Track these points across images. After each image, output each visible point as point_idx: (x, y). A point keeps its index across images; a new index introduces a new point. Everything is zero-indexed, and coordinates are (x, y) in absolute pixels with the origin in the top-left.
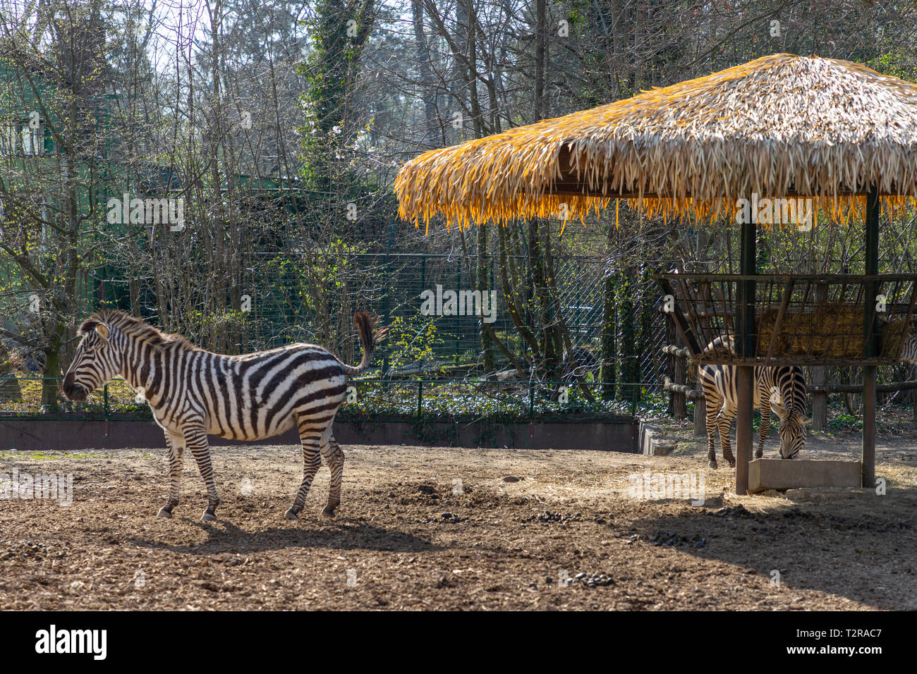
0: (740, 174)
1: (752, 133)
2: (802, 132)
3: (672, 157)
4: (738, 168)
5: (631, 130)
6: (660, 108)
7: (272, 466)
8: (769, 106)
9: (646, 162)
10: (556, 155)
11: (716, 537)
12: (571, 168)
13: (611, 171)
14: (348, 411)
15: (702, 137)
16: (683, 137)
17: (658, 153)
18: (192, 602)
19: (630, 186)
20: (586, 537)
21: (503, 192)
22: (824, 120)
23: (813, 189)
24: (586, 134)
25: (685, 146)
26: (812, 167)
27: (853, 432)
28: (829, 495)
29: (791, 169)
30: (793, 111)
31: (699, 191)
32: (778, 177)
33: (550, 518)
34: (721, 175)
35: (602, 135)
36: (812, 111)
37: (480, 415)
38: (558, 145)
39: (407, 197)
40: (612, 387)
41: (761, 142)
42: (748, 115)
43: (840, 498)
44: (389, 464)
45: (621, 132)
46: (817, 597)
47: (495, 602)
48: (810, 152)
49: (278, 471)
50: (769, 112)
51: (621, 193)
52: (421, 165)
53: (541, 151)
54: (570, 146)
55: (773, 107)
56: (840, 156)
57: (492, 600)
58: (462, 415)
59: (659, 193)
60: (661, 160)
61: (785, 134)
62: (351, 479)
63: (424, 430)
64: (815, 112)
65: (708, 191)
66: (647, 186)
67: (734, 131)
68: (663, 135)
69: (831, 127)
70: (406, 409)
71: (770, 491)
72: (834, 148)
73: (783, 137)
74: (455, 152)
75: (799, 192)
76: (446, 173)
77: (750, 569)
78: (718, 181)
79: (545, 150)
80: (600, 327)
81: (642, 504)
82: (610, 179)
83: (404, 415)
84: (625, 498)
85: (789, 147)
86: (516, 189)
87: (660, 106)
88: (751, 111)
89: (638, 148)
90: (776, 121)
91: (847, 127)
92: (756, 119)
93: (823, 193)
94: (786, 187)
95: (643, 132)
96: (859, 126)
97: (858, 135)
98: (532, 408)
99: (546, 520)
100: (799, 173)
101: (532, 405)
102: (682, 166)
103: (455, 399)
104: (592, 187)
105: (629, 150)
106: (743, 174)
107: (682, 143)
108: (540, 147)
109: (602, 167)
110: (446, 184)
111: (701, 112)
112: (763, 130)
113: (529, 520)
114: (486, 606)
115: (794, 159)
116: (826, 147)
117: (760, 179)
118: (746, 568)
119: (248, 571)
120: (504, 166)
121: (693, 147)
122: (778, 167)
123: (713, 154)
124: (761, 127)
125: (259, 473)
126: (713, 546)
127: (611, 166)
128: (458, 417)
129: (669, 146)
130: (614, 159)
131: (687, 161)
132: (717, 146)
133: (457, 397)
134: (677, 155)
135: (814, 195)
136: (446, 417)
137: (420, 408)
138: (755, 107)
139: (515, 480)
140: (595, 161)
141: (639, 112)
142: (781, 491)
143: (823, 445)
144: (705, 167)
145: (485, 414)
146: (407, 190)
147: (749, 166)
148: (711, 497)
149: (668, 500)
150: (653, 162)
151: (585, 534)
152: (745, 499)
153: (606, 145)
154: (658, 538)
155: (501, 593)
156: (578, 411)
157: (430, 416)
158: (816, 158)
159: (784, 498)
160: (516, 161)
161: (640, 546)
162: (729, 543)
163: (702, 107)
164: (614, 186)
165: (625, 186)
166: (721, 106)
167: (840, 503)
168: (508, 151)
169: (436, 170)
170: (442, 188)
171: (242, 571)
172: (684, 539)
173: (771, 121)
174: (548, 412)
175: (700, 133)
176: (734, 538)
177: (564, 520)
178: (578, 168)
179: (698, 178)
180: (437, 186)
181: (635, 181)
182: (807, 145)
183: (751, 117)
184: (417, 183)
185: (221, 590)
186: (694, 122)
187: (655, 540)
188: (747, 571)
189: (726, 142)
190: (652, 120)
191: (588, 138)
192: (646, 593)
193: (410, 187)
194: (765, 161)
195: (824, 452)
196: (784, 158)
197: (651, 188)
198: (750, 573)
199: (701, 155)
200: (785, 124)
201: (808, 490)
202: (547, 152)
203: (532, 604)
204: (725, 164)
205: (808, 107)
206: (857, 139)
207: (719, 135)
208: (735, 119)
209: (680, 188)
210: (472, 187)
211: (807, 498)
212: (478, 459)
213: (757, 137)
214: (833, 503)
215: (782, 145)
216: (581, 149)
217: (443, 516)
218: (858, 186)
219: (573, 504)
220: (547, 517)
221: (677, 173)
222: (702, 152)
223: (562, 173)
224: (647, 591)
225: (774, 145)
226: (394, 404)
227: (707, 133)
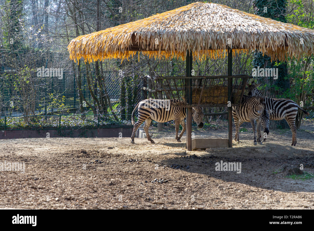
0: (193, 43)
1: (196, 29)
2: (213, 28)
3: (170, 37)
4: (193, 41)
5: (155, 28)
6: (163, 21)
7: (23, 146)
8: (199, 20)
9: (161, 39)
10: (130, 37)
11: (191, 165)
12: (136, 41)
13: (149, 42)
14: (35, 126)
15: (180, 30)
16: (173, 30)
17: (165, 36)
18: (31, 193)
19: (156, 47)
20: (147, 167)
21: (111, 50)
22: (219, 24)
23: (217, 47)
24: (140, 30)
25: (174, 33)
26: (217, 40)
27: (211, 129)
28: (220, 150)
29: (210, 41)
30: (208, 21)
31: (180, 49)
32: (206, 44)
33: (132, 161)
34: (187, 43)
35: (146, 30)
36: (214, 21)
37: (81, 127)
38: (131, 34)
39: (73, 52)
40: (125, 116)
41: (200, 32)
42: (193, 23)
43: (224, 151)
44: (63, 144)
45: (152, 29)
46: (235, 184)
47: (133, 190)
48: (216, 35)
49: (26, 147)
50: (200, 22)
51: (153, 50)
52: (78, 41)
53: (124, 36)
54: (135, 34)
55: (201, 20)
56: (226, 36)
57: (131, 189)
58: (75, 126)
59: (166, 50)
60: (166, 38)
61: (207, 29)
62: (55, 150)
63: (61, 132)
64: (215, 22)
65: (182, 49)
66: (162, 47)
67: (190, 28)
68: (167, 30)
69: (222, 26)
70: (55, 125)
71: (199, 149)
72: (224, 34)
73: (207, 30)
74: (91, 36)
75: (213, 49)
76: (88, 44)
77: (209, 176)
78: (186, 45)
79: (126, 36)
80: (119, 95)
81: (159, 155)
82: (149, 45)
83: (55, 127)
84: (153, 153)
85: (209, 33)
86: (115, 49)
87: (163, 20)
88: (194, 21)
89: (159, 34)
90: (203, 25)
91: (227, 26)
92: (196, 24)
93: (221, 48)
94: (208, 47)
95: (159, 29)
96: (231, 26)
97: (232, 29)
98: (98, 123)
99: (131, 161)
100: (213, 42)
101: (99, 123)
102: (173, 41)
103: (71, 121)
104: (143, 48)
105: (156, 35)
106: (194, 43)
107: (173, 32)
108: (124, 35)
109: (146, 41)
110: (88, 47)
111: (177, 22)
112: (200, 28)
113: (125, 162)
114: (130, 191)
115: (211, 37)
116: (221, 33)
117: (200, 44)
118: (207, 175)
119: (42, 182)
120: (111, 41)
121: (177, 34)
122: (206, 41)
123: (184, 36)
124: (199, 27)
125: (20, 148)
126: (192, 168)
127: (149, 40)
128: (73, 127)
129: (169, 33)
130: (150, 38)
131: (175, 39)
132: (185, 33)
133: (71, 120)
134: (172, 36)
135: (218, 49)
136: (69, 127)
137: (60, 124)
138: (195, 20)
139: (111, 148)
140: (144, 39)
141: (156, 22)
142: (204, 149)
143: (203, 134)
144: (181, 40)
145: (83, 126)
146: (73, 50)
147: (196, 40)
148: (182, 152)
149: (168, 153)
150: (164, 39)
151: (147, 166)
152: (193, 152)
153: (147, 34)
154: (173, 166)
155: (132, 186)
156: (114, 124)
157: (64, 127)
158: (218, 37)
159: (206, 152)
160: (115, 39)
161: (167, 169)
162: (197, 167)
163: (177, 20)
164: (151, 47)
165: (154, 48)
166: (183, 20)
167: (224, 152)
168: (112, 36)
169: (84, 43)
170: (87, 49)
171: (40, 182)
172: (182, 166)
173: (201, 25)
174: (104, 125)
175: (179, 29)
176: (198, 166)
177: (137, 161)
178: (138, 42)
179: (179, 45)
180: (85, 48)
181: (158, 46)
182: (215, 33)
183: (195, 23)
184: (77, 47)
185: (38, 189)
186: (176, 25)
187: (172, 167)
188: (207, 176)
189: (188, 32)
190: (161, 25)
191: (141, 31)
192: (180, 185)
193: (74, 49)
194: (201, 38)
195: (205, 136)
196: (207, 37)
197: (163, 48)
198: (208, 177)
199: (180, 36)
200: (206, 26)
201: (213, 149)
202: (127, 36)
203: (145, 190)
204: (188, 40)
205: (212, 20)
206: (231, 31)
207: (185, 30)
208: (189, 24)
209: (173, 48)
210: (99, 48)
211: (213, 151)
212: (93, 141)
213: (198, 30)
214: (222, 153)
215: (207, 33)
216: (139, 35)
217: (96, 161)
218: (233, 46)
219: (136, 156)
220: (131, 160)
221: (172, 43)
222: (180, 35)
223: (133, 43)
224: (180, 184)
225: (204, 33)
226: (50, 123)
227: (181, 29)
